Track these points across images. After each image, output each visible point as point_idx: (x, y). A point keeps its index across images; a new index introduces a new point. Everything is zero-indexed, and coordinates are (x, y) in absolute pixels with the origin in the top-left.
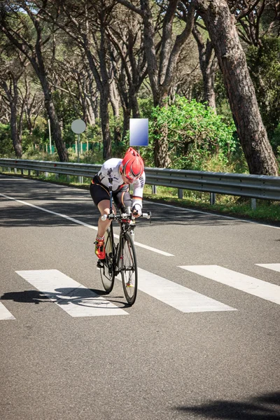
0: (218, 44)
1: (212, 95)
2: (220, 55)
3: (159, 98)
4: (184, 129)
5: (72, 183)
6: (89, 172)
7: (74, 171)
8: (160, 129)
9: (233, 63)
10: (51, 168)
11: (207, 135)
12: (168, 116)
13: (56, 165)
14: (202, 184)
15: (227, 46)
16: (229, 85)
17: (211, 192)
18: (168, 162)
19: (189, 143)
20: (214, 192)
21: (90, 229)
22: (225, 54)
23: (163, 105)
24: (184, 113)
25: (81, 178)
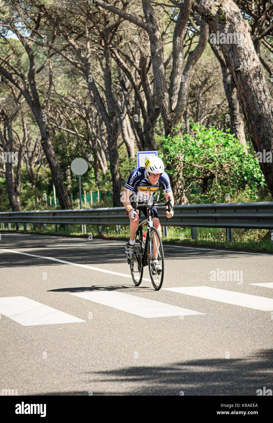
0: (230, 55)
1: (240, 124)
2: (234, 68)
3: (171, 127)
4: (202, 163)
5: (74, 234)
6: (91, 219)
7: (75, 219)
8: (173, 163)
9: (247, 76)
10: (49, 219)
11: (230, 169)
12: (180, 147)
13: (54, 214)
14: (216, 218)
15: (241, 57)
16: (245, 104)
17: (226, 227)
18: (185, 202)
19: (208, 178)
20: (230, 227)
21: (76, 266)
22: (239, 67)
23: (176, 134)
24: (200, 142)
25: (84, 227)
